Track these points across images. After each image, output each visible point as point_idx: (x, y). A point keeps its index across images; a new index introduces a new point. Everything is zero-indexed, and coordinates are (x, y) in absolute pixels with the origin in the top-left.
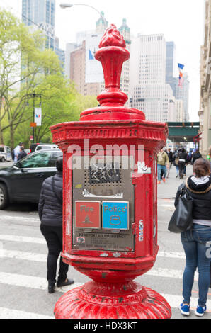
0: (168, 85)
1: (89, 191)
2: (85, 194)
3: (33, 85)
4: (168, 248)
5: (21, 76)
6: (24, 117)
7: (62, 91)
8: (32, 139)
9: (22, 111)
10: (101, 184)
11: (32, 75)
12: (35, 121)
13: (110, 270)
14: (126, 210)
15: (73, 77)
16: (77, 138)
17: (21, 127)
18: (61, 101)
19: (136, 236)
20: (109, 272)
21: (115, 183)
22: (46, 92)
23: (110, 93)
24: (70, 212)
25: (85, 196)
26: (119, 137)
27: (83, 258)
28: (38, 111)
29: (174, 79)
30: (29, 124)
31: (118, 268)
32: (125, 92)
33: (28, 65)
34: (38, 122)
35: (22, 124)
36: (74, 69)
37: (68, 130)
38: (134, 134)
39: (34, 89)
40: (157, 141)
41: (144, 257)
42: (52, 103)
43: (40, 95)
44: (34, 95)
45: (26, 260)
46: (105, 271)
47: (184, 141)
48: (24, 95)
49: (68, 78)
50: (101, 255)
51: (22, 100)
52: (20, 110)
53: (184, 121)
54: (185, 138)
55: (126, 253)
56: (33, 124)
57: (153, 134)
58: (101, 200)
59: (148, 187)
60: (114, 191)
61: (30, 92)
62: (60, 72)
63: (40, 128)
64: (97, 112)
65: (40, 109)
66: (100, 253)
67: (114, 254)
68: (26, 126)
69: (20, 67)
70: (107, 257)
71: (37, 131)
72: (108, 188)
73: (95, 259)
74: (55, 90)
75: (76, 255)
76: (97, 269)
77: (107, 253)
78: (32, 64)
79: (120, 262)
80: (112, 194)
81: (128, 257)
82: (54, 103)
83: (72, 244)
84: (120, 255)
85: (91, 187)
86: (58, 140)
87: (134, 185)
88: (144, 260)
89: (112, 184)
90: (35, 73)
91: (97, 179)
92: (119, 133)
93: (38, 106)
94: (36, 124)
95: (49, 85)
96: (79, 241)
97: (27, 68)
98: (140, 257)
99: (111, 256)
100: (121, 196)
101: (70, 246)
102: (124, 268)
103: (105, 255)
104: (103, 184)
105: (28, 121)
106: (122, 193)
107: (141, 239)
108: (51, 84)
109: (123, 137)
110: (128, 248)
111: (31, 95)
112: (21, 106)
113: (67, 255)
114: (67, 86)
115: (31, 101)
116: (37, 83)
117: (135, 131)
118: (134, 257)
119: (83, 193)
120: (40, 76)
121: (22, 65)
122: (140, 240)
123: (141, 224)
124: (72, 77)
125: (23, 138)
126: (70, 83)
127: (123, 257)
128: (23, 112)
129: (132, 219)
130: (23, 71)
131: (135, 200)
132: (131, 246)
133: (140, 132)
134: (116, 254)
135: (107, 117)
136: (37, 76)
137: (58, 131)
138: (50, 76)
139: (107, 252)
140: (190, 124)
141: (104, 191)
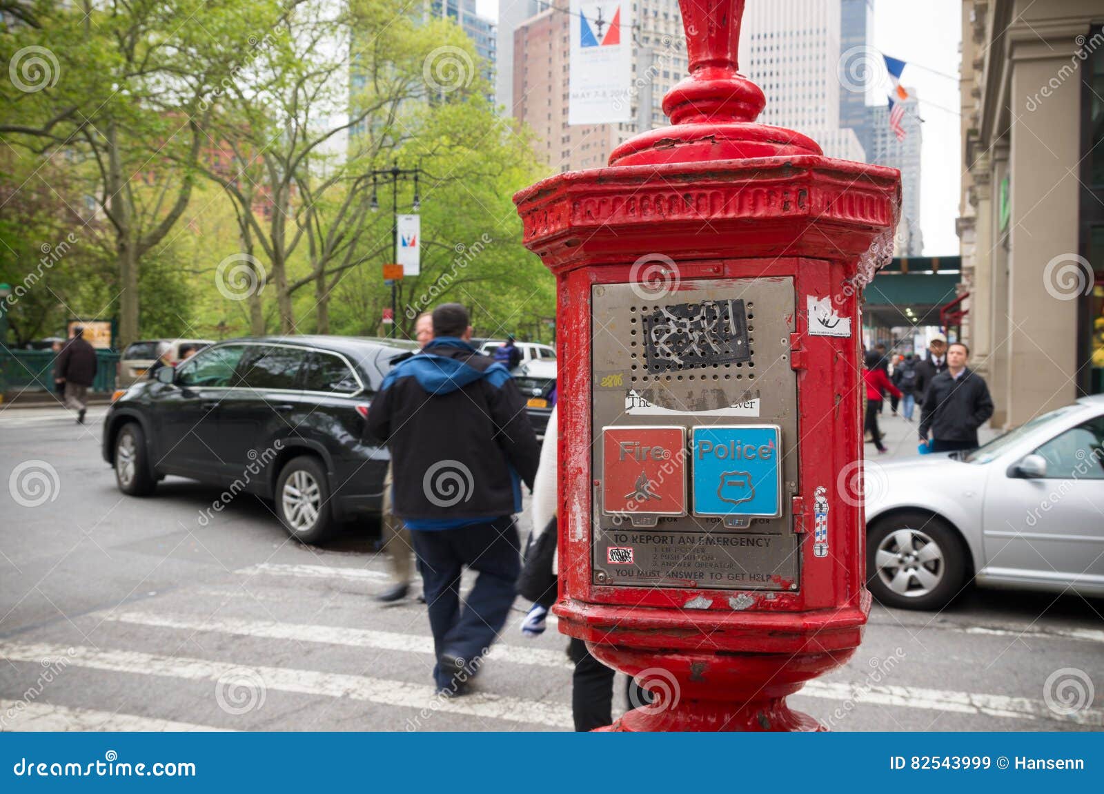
0: (850, 133)
1: (648, 396)
2: (636, 406)
3: (390, 140)
4: (865, 673)
5: (350, 111)
6: (361, 248)
7: (490, 158)
8: (388, 321)
9: (354, 229)
10: (686, 373)
11: (387, 108)
12: (399, 262)
13: (718, 653)
14: (772, 452)
15: (524, 111)
16: (606, 222)
17: (353, 280)
18: (483, 192)
19: (803, 537)
20: (714, 659)
21: (734, 366)
22: (434, 162)
23: (706, 84)
24: (584, 465)
25: (632, 412)
26: (746, 214)
27: (627, 615)
28: (409, 226)
29: (871, 111)
30: (379, 270)
31: (745, 646)
32: (755, 82)
33: (375, 76)
34: (409, 261)
35: (353, 271)
36: (525, 84)
37: (576, 198)
38: (798, 203)
39: (396, 152)
40: (869, 228)
41: (832, 609)
42: (454, 198)
43: (416, 174)
44: (395, 172)
45: (385, 705)
46: (703, 658)
47: (906, 322)
48: (360, 172)
49: (508, 115)
50: (689, 605)
51: (354, 192)
52: (350, 223)
53: (905, 255)
54: (910, 313)
55: (771, 597)
56: (393, 269)
57: (857, 207)
58: (688, 421)
59: (840, 381)
60: (730, 395)
61: (382, 163)
62: (479, 96)
63: (416, 283)
64: (668, 141)
65: (416, 219)
66: (686, 597)
67: (732, 601)
68: (367, 275)
69: (346, 82)
70: (710, 611)
71: (406, 294)
72: (710, 384)
73: (668, 618)
74: (466, 155)
75: (605, 603)
76: (677, 651)
77: (707, 596)
78: (389, 71)
79: (752, 627)
80: (723, 403)
81: (780, 609)
82: (463, 197)
83: (592, 571)
84: (752, 602)
85: (652, 383)
86: (543, 233)
87: (797, 371)
88: (831, 619)
89: (722, 370)
90: (396, 100)
91: (674, 358)
92: (747, 202)
93: (408, 208)
94: (401, 268)
95: (445, 140)
96: (613, 560)
97: (370, 85)
98: (819, 610)
99: (720, 607)
100: (753, 409)
101: (584, 578)
102: (766, 644)
103: (701, 603)
104: (692, 371)
105: (375, 261)
106: (757, 401)
107: (821, 549)
108: (452, 135)
109: (761, 213)
110: (778, 580)
111: (383, 172)
112: (351, 210)
113: (574, 608)
114: (504, 143)
115: (384, 192)
116: (406, 132)
117: (799, 194)
118: (800, 608)
119: (628, 402)
120: (412, 112)
121: (354, 76)
122: (817, 553)
123: (821, 500)
124: (521, 111)
125: (357, 316)
126: (516, 130)
127: (761, 607)
128: (359, 232)
129: (793, 485)
130: (359, 94)
131: (800, 421)
132: (790, 575)
133: (818, 199)
134: (739, 601)
135: (705, 154)
136: (404, 110)
137: (541, 203)
138: (446, 110)
139: (707, 593)
140: (927, 263)
141: (697, 395)
